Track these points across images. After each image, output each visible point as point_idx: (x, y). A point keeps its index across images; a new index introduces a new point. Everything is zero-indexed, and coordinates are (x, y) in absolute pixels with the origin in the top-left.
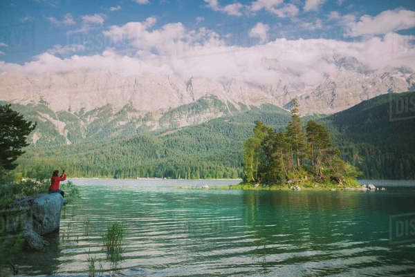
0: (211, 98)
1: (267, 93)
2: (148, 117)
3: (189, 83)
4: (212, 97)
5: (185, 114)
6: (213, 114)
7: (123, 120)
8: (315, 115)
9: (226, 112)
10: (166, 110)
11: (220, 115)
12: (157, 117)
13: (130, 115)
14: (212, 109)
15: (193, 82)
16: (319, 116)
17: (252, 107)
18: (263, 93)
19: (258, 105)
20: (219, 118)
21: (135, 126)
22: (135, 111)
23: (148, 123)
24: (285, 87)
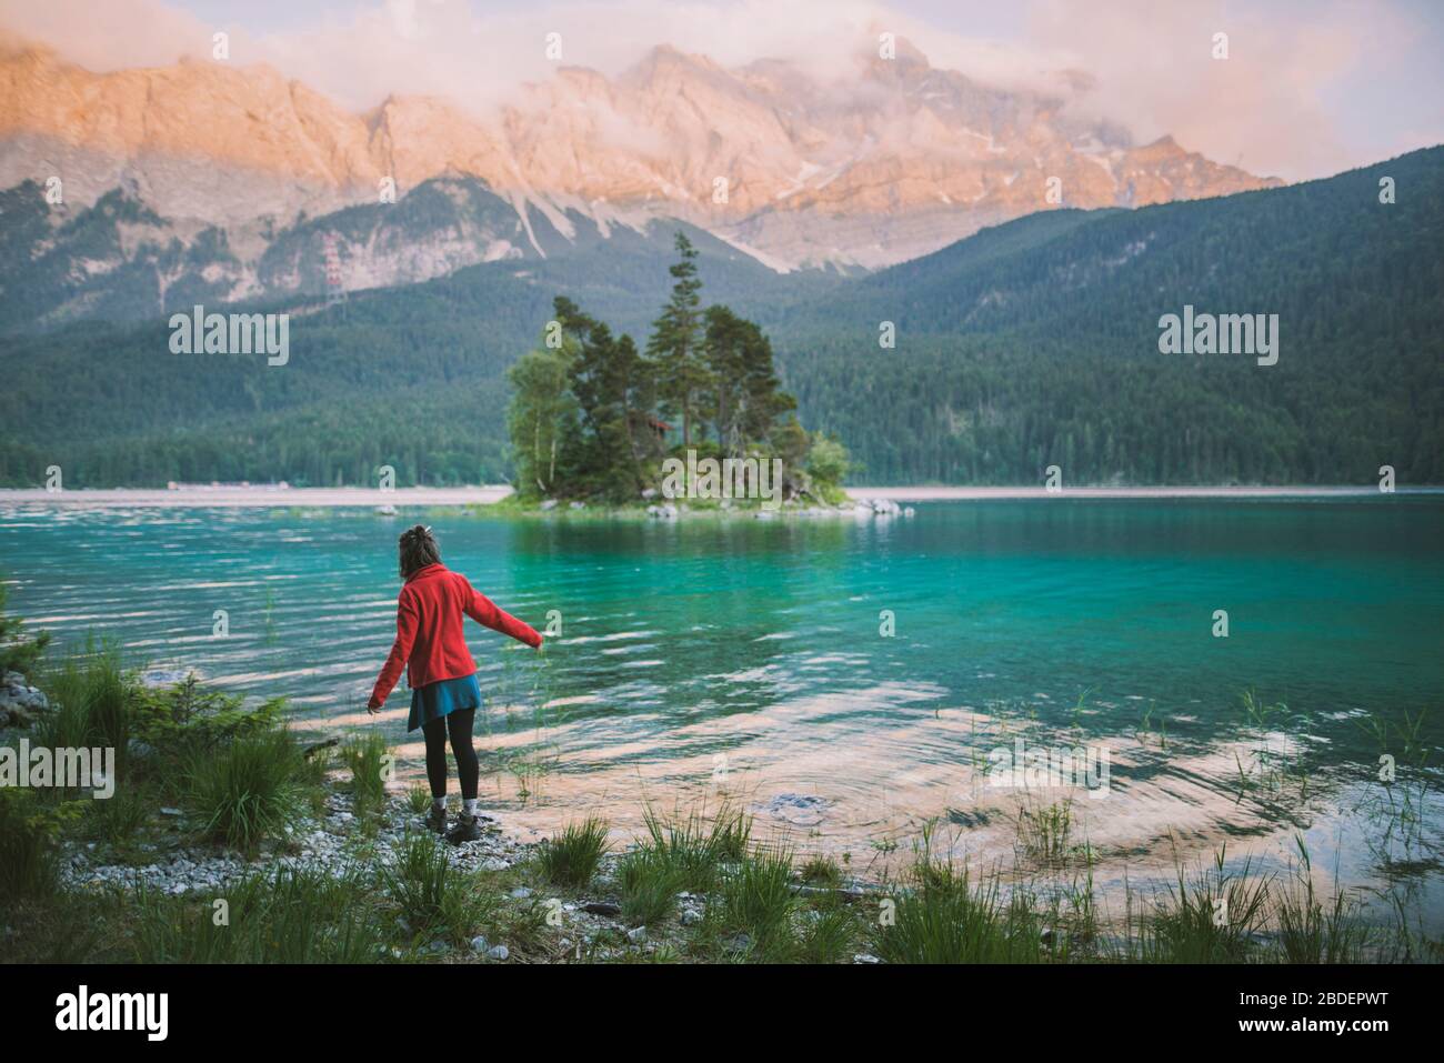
0: (460, 183)
1: (672, 180)
2: (211, 244)
3: (377, 122)
4: (470, 182)
5: (364, 242)
6: (470, 246)
7: (98, 257)
8: (829, 265)
9: (520, 240)
10: (284, 221)
11: (499, 251)
12: (250, 249)
13: (131, 235)
14: (466, 228)
15: (395, 117)
16: (843, 273)
17: (619, 230)
18: (658, 179)
19: (636, 220)
20: (493, 263)
21: (156, 283)
22: (152, 218)
23: (212, 273)
24: (735, 160)
